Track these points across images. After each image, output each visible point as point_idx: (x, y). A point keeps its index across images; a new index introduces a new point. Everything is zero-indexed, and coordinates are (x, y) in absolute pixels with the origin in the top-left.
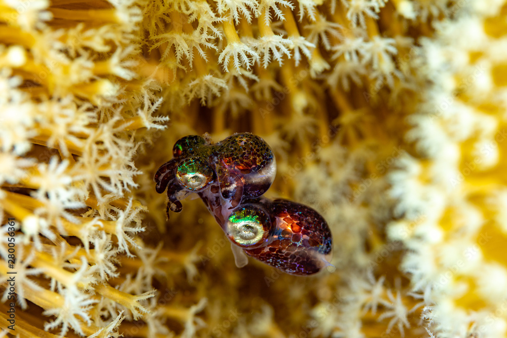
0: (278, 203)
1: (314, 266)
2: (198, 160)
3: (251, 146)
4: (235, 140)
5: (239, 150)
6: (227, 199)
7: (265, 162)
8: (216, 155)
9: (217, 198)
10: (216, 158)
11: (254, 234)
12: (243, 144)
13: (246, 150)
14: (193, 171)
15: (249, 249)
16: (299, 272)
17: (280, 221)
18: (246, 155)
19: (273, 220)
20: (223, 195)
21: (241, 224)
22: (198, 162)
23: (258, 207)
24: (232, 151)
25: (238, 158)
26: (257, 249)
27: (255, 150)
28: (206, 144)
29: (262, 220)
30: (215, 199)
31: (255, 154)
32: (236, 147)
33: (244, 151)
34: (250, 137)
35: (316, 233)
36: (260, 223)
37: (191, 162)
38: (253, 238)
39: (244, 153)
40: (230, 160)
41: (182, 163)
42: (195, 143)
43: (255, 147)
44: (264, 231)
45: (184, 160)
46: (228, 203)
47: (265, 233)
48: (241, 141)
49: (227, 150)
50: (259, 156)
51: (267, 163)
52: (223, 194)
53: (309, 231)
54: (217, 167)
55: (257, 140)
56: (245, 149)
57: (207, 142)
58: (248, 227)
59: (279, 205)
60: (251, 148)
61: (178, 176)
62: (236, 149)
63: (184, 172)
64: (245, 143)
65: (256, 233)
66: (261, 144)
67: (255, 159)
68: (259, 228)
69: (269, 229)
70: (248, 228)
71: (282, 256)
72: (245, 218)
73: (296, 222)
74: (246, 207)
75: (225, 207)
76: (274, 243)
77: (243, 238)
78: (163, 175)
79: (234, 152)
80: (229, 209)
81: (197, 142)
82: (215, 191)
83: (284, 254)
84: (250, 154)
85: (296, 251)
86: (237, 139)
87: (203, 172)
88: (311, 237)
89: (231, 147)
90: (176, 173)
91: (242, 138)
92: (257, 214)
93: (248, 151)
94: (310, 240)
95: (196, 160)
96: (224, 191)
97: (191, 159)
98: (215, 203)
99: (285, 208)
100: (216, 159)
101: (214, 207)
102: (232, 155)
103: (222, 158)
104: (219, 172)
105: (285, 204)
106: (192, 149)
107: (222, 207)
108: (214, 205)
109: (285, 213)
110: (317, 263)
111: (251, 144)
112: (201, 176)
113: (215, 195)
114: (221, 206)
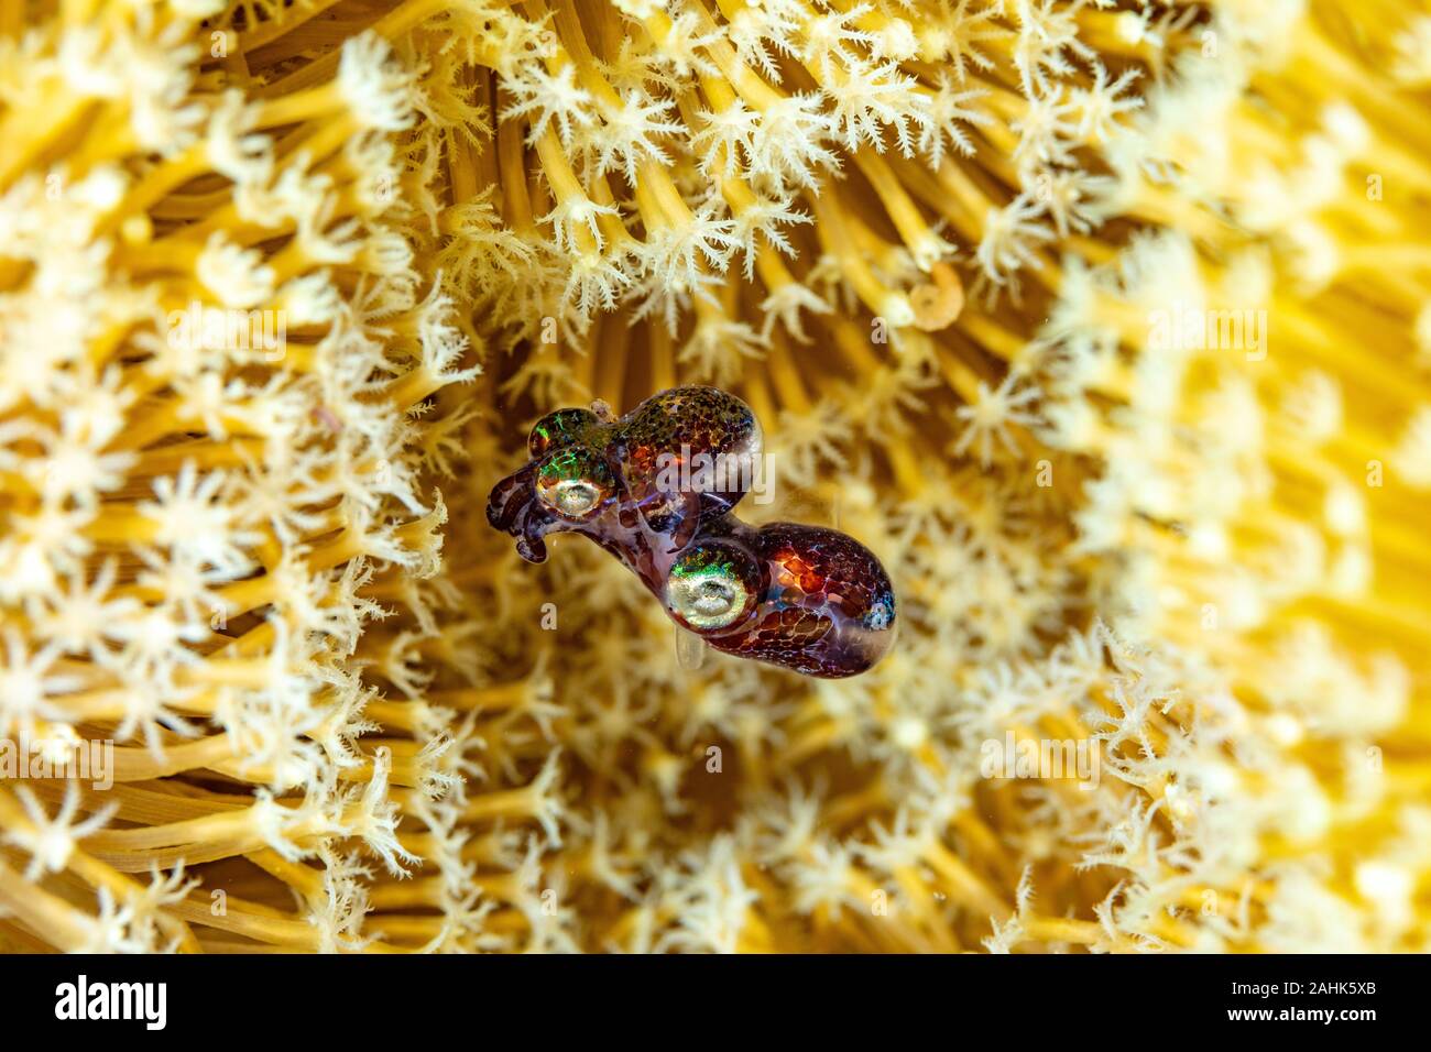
0: (771, 532)
1: (859, 657)
2: (583, 453)
3: (692, 411)
4: (657, 405)
5: (669, 425)
6: (662, 534)
7: (730, 436)
8: (622, 442)
9: (639, 535)
10: (621, 449)
11: (726, 603)
12: (674, 410)
13: (684, 422)
14: (572, 476)
15: (717, 636)
16: (826, 672)
17: (778, 570)
18: (685, 431)
19: (765, 569)
20: (651, 527)
21: (697, 581)
22: (583, 459)
23: (731, 543)
24: (655, 430)
25: (668, 442)
26: (734, 636)
27: (702, 417)
28: (599, 424)
29: (740, 570)
30: (635, 541)
31: (704, 425)
32: (662, 420)
33: (678, 425)
34: (690, 395)
35: (857, 587)
36: (737, 579)
37: (566, 458)
38: (725, 611)
39: (681, 429)
40: (651, 449)
41: (549, 461)
42: (576, 423)
43: (701, 411)
44: (747, 595)
45: (553, 454)
46: (667, 541)
47: (750, 598)
48: (670, 406)
49: (644, 428)
50: (713, 427)
51: (737, 438)
52: (650, 524)
53: (843, 583)
54: (626, 468)
55: (705, 396)
56: (680, 420)
57: (600, 419)
58: (713, 586)
59: (774, 533)
60: (694, 415)
61: (540, 488)
62: (661, 424)
63: (552, 479)
64: (680, 408)
65: (730, 600)
66: (715, 401)
67: (705, 436)
68: (737, 589)
69: (757, 589)
70: (715, 590)
71: (789, 643)
72: (707, 568)
73: (811, 568)
74: (703, 546)
75: (660, 552)
76: (770, 619)
77: (703, 612)
78: (508, 494)
79: (658, 432)
80: (669, 552)
81: (581, 421)
82: (630, 523)
83: (790, 640)
84: (692, 427)
85: (817, 628)
86: (661, 403)
87: (592, 479)
88: (845, 597)
89: (652, 421)
90: (536, 483)
91: (672, 398)
92: (730, 558)
93: (687, 423)
94: (843, 603)
95: (579, 454)
96: (653, 518)
97: (567, 450)
98: (637, 547)
99: (788, 538)
100: (621, 451)
101: (635, 556)
102: (654, 438)
103: (635, 448)
104: (630, 479)
105: (788, 532)
106: (569, 436)
107: (655, 552)
108: (635, 552)
109: (788, 551)
110: (864, 653)
111: (693, 407)
112: (589, 486)
113: (633, 530)
114: (650, 550)
